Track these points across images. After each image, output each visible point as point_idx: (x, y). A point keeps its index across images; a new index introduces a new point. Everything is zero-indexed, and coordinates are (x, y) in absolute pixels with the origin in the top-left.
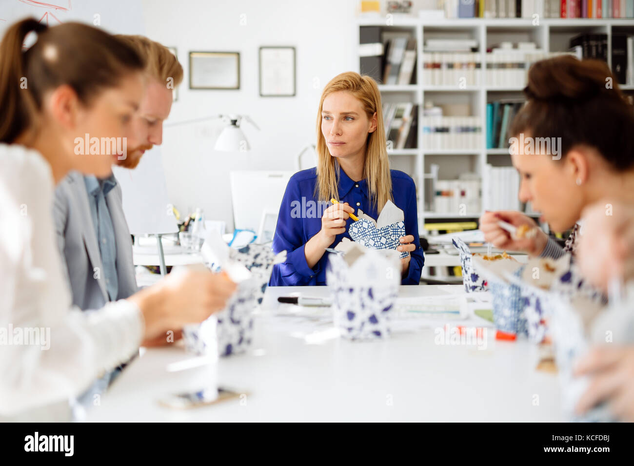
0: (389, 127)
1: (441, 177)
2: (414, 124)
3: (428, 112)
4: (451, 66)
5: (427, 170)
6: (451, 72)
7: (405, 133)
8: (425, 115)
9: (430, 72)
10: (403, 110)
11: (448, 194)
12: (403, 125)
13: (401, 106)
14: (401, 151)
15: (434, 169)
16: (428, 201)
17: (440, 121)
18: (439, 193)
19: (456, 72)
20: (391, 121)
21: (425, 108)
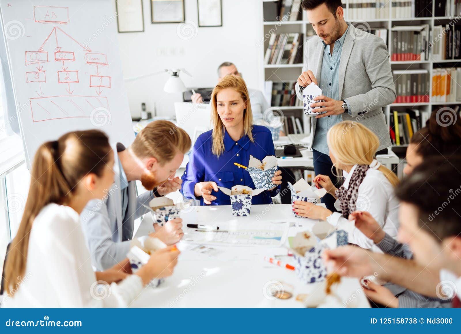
0: (284, 49)
2: (300, 47)
7: (294, 53)
10: (293, 38)
12: (292, 48)
13: (291, 35)
14: (291, 65)
20: (285, 46)
21: (307, 36)
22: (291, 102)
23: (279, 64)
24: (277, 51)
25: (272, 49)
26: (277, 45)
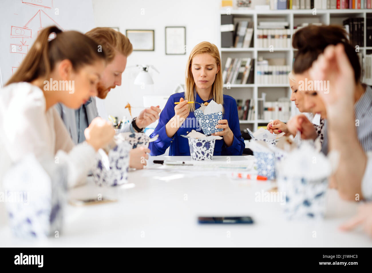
0: (238, 71)
1: (268, 100)
2: (252, 70)
3: (260, 63)
4: (273, 37)
5: (260, 96)
6: (273, 40)
7: (247, 75)
8: (258, 65)
9: (261, 40)
10: (246, 62)
11: (271, 110)
12: (245, 71)
13: (245, 59)
14: (244, 85)
15: (264, 95)
16: (260, 113)
17: (267, 68)
18: (266, 109)
19: (276, 40)
20: (239, 68)
21: (258, 61)
22: (244, 116)
23: (234, 84)
24: (232, 73)
25: (227, 71)
26: (232, 68)
